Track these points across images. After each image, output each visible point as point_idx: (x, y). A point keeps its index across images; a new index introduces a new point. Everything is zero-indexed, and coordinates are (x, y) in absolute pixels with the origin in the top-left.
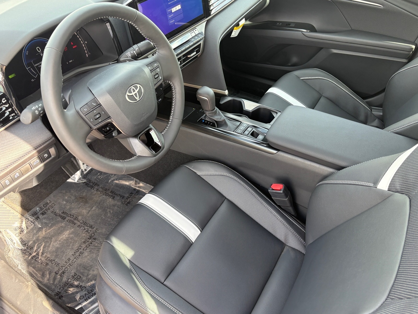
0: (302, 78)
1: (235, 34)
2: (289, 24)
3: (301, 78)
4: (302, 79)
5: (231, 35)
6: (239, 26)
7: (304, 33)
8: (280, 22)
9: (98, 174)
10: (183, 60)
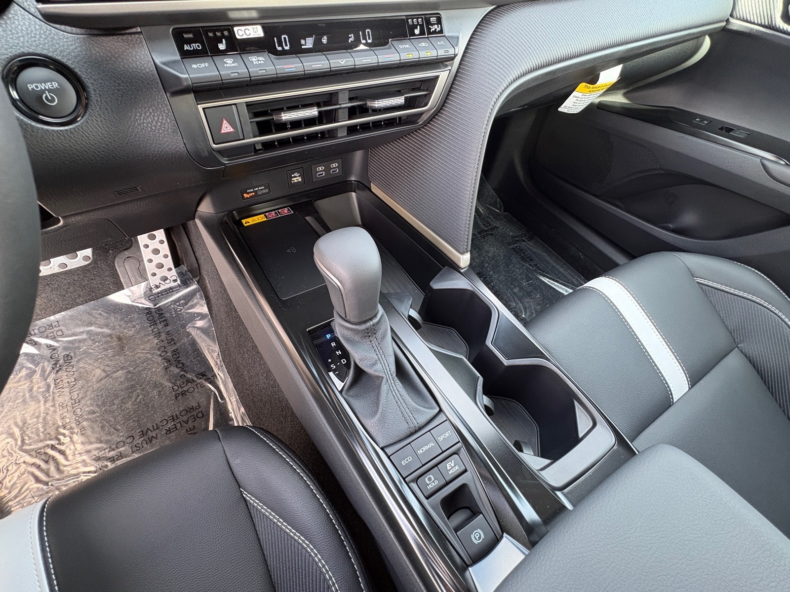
0: (702, 281)
1: (574, 104)
2: (731, 130)
3: (699, 280)
4: (698, 283)
5: (562, 106)
6: (594, 86)
7: (766, 162)
8: (703, 118)
9: (181, 303)
10: (347, 109)
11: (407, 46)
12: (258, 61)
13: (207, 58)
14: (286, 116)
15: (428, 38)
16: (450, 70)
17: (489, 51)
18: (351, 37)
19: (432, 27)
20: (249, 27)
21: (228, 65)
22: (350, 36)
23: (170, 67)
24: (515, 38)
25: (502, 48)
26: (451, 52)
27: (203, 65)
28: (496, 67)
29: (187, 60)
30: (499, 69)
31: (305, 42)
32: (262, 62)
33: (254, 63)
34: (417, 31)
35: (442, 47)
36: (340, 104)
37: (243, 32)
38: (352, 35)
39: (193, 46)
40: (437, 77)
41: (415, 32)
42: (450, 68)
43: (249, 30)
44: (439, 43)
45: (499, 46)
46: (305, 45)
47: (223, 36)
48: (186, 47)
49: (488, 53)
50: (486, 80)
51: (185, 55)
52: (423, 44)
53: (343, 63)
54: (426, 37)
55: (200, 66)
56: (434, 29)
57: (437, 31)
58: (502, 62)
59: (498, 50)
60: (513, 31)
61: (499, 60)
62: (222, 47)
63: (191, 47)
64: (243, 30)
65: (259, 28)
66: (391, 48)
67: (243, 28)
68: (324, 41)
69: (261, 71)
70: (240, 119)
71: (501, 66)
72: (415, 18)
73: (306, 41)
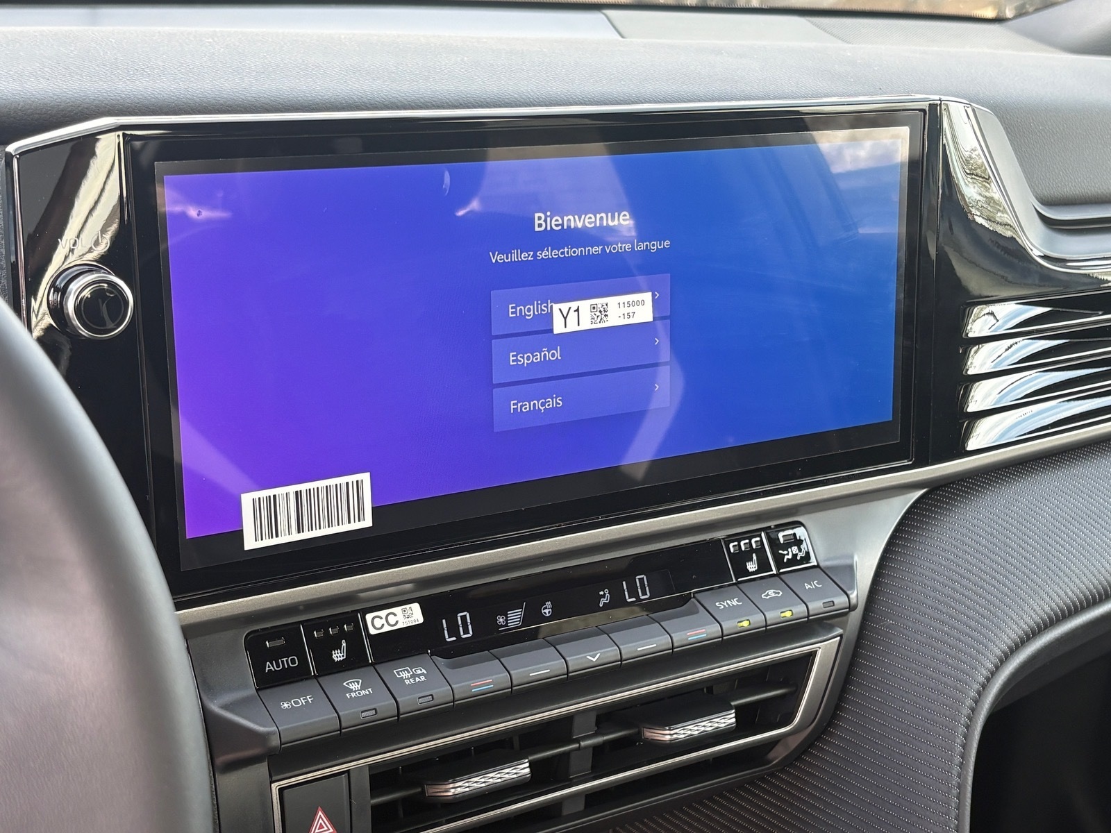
10: (592, 749)
11: (735, 602)
12: (414, 676)
13: (308, 682)
14: (459, 788)
15: (778, 575)
16: (841, 636)
17: (934, 589)
18: (604, 596)
19: (785, 552)
20: (397, 610)
21: (353, 695)
22: (602, 593)
23: (237, 714)
24: (991, 555)
25: (965, 582)
26: (841, 601)
27: (302, 701)
28: (961, 627)
29: (268, 691)
30: (968, 630)
31: (507, 620)
32: (423, 678)
33: (407, 682)
34: (752, 567)
35: (816, 594)
36: (577, 741)
37: (384, 621)
38: (607, 591)
39: (283, 662)
40: (812, 655)
41: (748, 567)
42: (840, 631)
43: (395, 615)
44: (807, 586)
45: (956, 577)
46: (506, 625)
47: (342, 635)
48: (269, 667)
49: (932, 594)
50: (940, 657)
51: (266, 682)
52: (771, 593)
53: (594, 660)
54: (773, 575)
55: (296, 703)
56: (790, 556)
57: (798, 558)
58: (971, 613)
59: (957, 586)
60: (984, 542)
61: (962, 608)
62: (338, 656)
63: (278, 666)
64: (384, 617)
65: (416, 607)
66: (697, 612)
67: (383, 613)
68: (547, 611)
69: (421, 701)
70: (350, 802)
71: (972, 623)
72: (745, 539)
73: (507, 617)
